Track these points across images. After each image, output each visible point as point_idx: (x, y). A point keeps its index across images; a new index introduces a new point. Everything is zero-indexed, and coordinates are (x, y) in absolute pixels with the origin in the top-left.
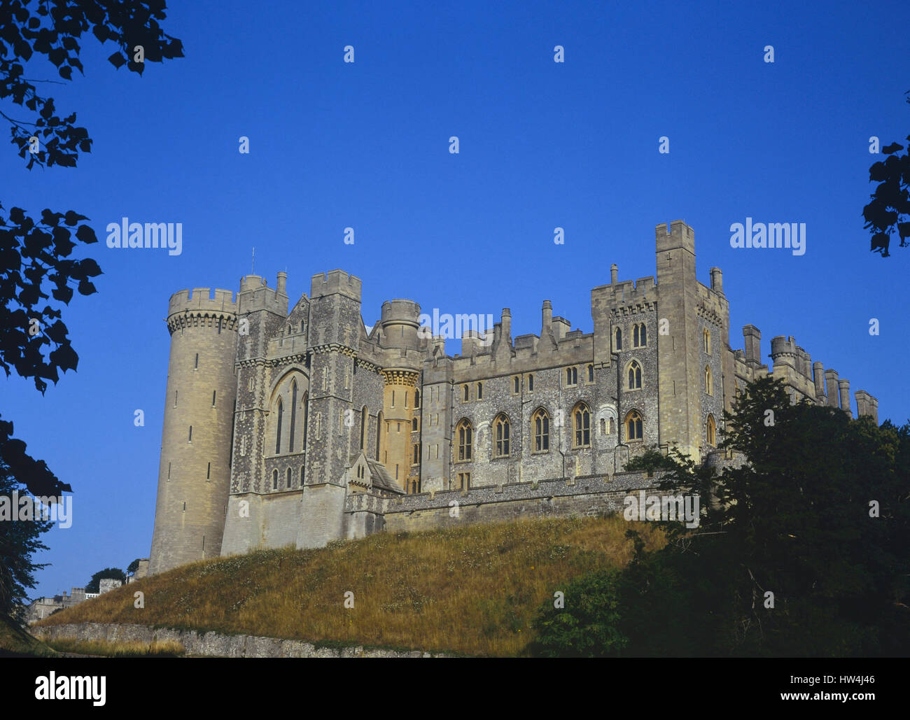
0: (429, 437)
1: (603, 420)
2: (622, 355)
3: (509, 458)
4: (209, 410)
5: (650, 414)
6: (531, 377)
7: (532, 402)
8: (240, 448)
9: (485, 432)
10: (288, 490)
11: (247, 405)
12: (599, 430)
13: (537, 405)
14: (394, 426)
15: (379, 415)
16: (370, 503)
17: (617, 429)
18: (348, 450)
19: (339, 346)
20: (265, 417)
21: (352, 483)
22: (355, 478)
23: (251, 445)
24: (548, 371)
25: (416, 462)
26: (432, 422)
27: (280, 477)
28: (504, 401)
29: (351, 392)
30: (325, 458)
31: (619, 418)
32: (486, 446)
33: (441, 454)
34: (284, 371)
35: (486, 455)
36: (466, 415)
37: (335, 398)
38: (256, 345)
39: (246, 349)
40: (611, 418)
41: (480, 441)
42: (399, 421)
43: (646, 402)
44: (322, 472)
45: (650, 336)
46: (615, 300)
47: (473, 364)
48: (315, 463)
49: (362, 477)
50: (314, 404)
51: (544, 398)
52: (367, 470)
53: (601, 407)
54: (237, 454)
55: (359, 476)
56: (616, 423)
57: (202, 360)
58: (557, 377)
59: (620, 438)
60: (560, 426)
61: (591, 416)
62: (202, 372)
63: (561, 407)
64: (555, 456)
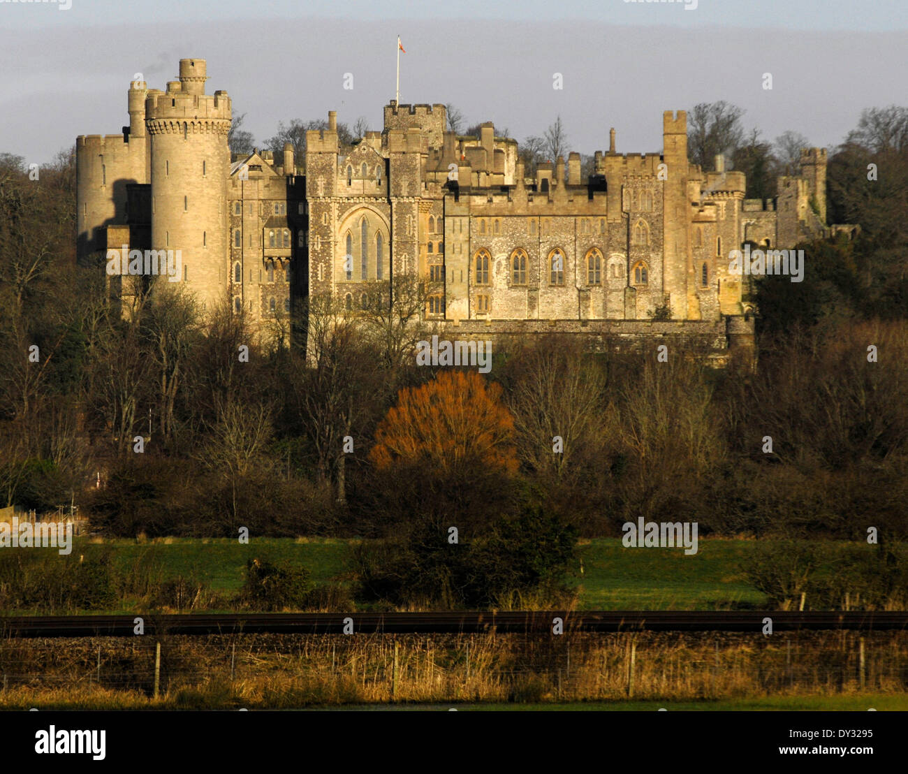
0: (452, 262)
1: (613, 265)
2: (631, 215)
3: (526, 286)
5: (655, 265)
6: (547, 220)
7: (549, 242)
8: (317, 274)
9: (504, 263)
11: (322, 237)
12: (609, 274)
13: (553, 246)
17: (626, 275)
20: (335, 247)
24: (564, 218)
25: (432, 280)
26: (456, 251)
27: (355, 299)
31: (628, 265)
32: (505, 274)
33: (465, 279)
34: (353, 209)
35: (504, 282)
36: (484, 245)
37: (418, 242)
38: (329, 184)
39: (317, 186)
40: (621, 265)
41: (498, 269)
43: (651, 255)
45: (655, 203)
46: (626, 168)
47: (489, 201)
54: (315, 279)
56: (625, 268)
57: (209, 167)
58: (573, 225)
59: (628, 281)
60: (575, 265)
61: (603, 260)
62: (210, 179)
63: (575, 250)
64: (570, 290)
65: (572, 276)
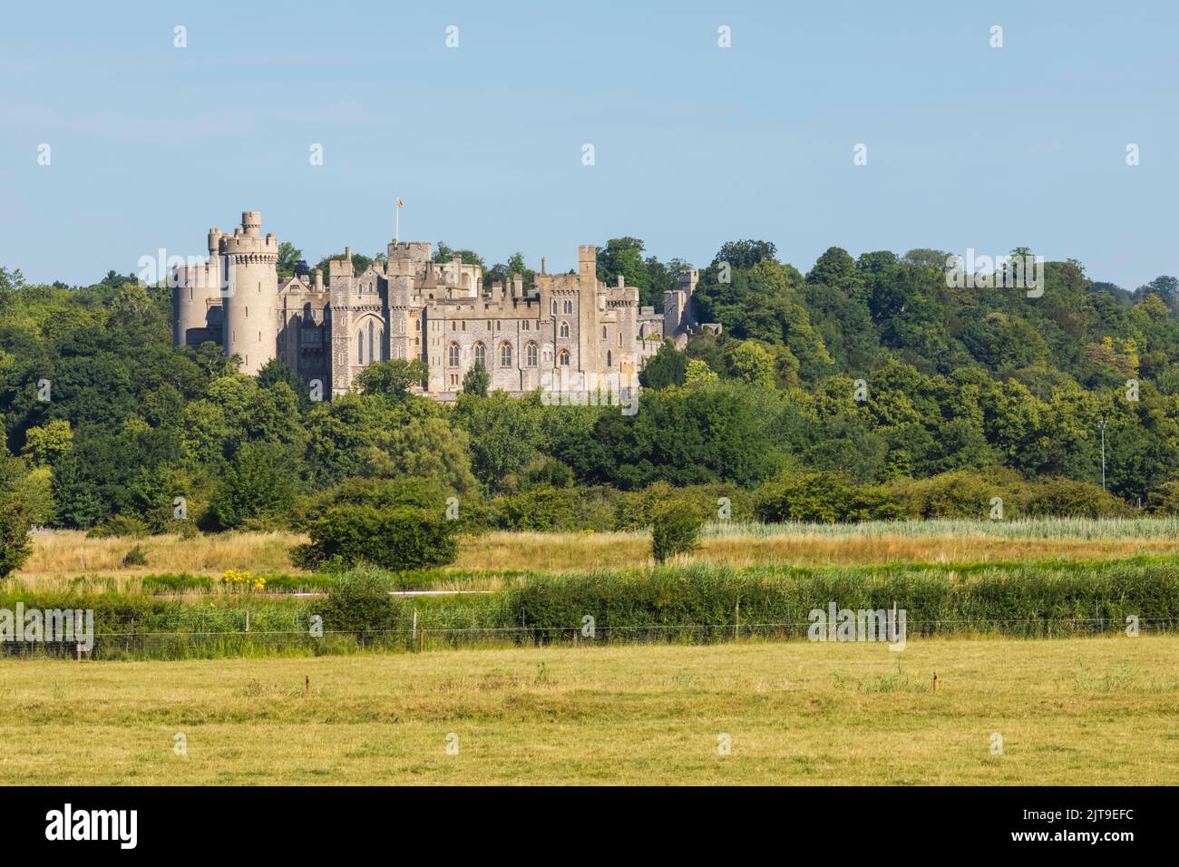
0: (432, 352)
1: (545, 352)
2: (557, 317)
5: (574, 352)
6: (499, 322)
7: (500, 337)
9: (468, 351)
12: (542, 359)
13: (503, 339)
17: (554, 359)
20: (351, 341)
24: (511, 320)
26: (435, 343)
28: (480, 334)
32: (469, 360)
34: (363, 315)
36: (455, 339)
37: (408, 337)
40: (550, 352)
43: (571, 345)
45: (574, 309)
46: (553, 285)
47: (458, 309)
50: (395, 341)
51: (508, 336)
53: (544, 345)
54: (336, 363)
56: (553, 354)
58: (516, 325)
59: (555, 364)
60: (518, 353)
61: (538, 350)
62: (263, 295)
63: (519, 343)
64: (515, 370)
65: (516, 360)
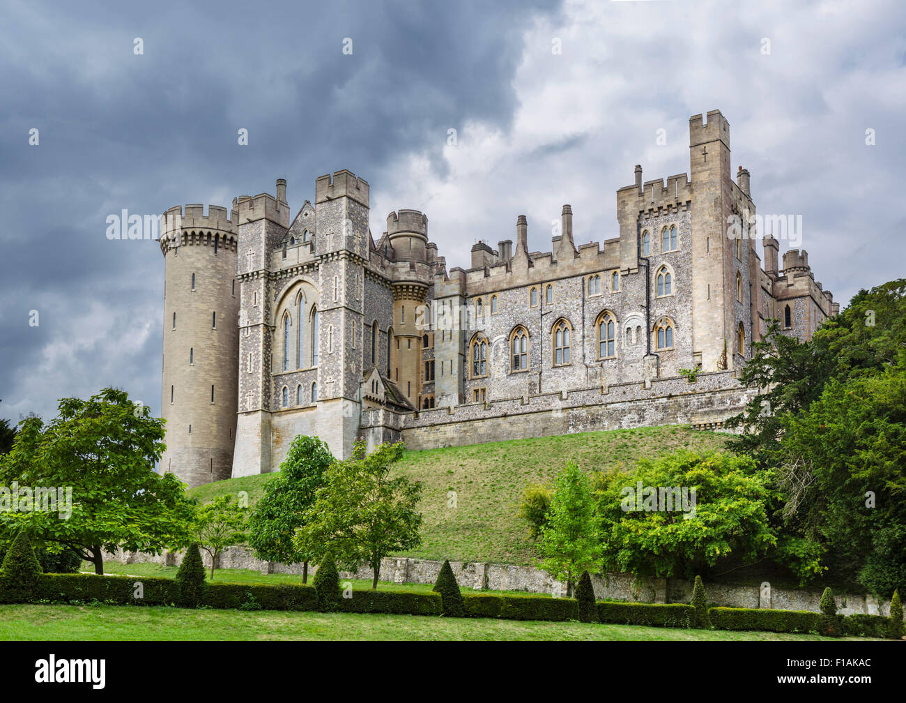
0: (442, 352)
1: (629, 329)
2: (650, 260)
3: (528, 371)
4: (209, 332)
5: (683, 320)
6: (550, 286)
7: (552, 313)
8: (246, 365)
9: (502, 346)
10: (299, 407)
11: (252, 320)
13: (557, 316)
14: (404, 342)
15: (389, 331)
16: (386, 418)
17: (646, 339)
18: (362, 364)
19: (348, 253)
20: (271, 333)
21: (367, 398)
22: (370, 393)
23: (258, 362)
24: (570, 280)
25: (427, 380)
26: (446, 337)
27: (291, 393)
28: (521, 313)
29: (363, 303)
30: (339, 371)
31: (648, 327)
32: (503, 360)
33: (455, 370)
34: (289, 284)
35: (503, 369)
37: (347, 308)
38: (258, 256)
39: (247, 261)
40: (639, 327)
41: (496, 355)
42: (409, 337)
43: (677, 308)
44: (337, 386)
45: (682, 239)
46: (643, 201)
47: (487, 275)
48: (328, 378)
49: (377, 393)
50: (324, 317)
51: (565, 308)
52: (381, 386)
53: (628, 316)
54: (244, 371)
55: (373, 392)
56: (644, 331)
57: (198, 280)
58: (580, 286)
59: (649, 347)
60: (584, 337)
61: (616, 325)
62: (199, 292)
63: (584, 318)
64: (577, 368)
65: (579, 351)
